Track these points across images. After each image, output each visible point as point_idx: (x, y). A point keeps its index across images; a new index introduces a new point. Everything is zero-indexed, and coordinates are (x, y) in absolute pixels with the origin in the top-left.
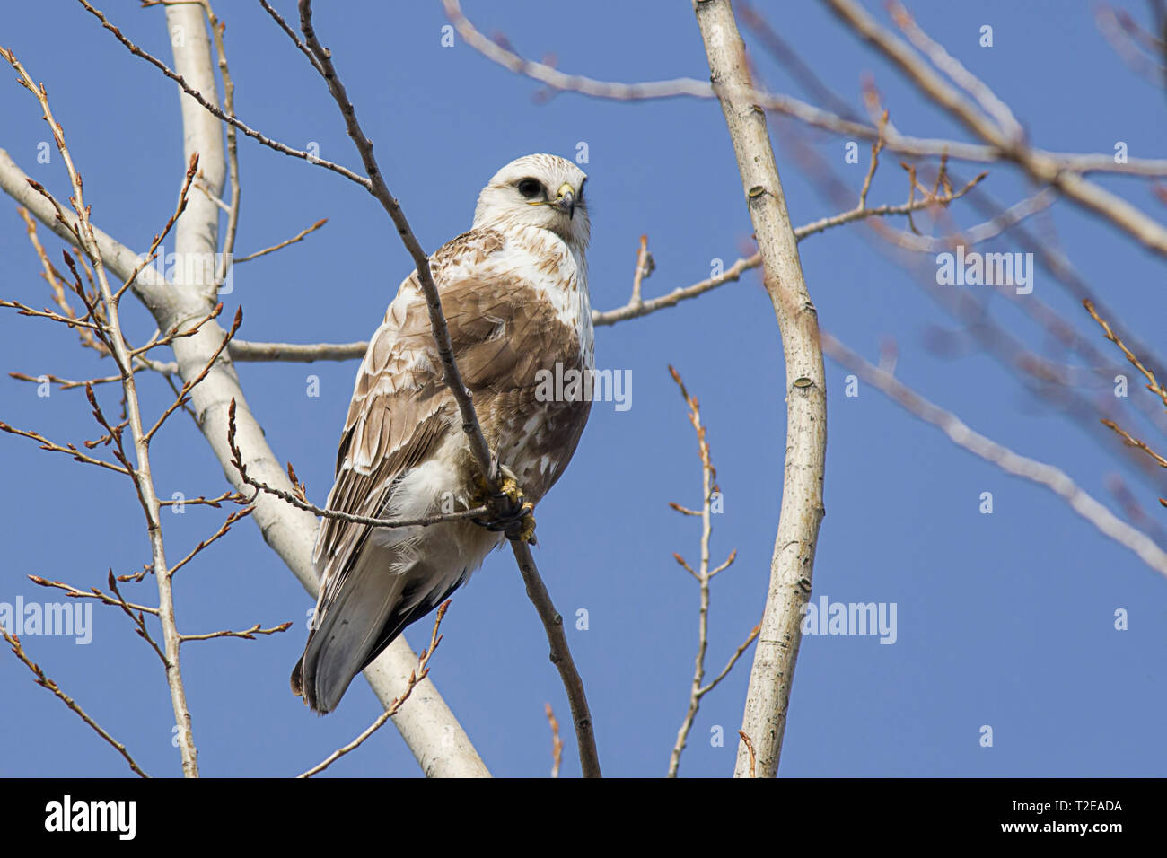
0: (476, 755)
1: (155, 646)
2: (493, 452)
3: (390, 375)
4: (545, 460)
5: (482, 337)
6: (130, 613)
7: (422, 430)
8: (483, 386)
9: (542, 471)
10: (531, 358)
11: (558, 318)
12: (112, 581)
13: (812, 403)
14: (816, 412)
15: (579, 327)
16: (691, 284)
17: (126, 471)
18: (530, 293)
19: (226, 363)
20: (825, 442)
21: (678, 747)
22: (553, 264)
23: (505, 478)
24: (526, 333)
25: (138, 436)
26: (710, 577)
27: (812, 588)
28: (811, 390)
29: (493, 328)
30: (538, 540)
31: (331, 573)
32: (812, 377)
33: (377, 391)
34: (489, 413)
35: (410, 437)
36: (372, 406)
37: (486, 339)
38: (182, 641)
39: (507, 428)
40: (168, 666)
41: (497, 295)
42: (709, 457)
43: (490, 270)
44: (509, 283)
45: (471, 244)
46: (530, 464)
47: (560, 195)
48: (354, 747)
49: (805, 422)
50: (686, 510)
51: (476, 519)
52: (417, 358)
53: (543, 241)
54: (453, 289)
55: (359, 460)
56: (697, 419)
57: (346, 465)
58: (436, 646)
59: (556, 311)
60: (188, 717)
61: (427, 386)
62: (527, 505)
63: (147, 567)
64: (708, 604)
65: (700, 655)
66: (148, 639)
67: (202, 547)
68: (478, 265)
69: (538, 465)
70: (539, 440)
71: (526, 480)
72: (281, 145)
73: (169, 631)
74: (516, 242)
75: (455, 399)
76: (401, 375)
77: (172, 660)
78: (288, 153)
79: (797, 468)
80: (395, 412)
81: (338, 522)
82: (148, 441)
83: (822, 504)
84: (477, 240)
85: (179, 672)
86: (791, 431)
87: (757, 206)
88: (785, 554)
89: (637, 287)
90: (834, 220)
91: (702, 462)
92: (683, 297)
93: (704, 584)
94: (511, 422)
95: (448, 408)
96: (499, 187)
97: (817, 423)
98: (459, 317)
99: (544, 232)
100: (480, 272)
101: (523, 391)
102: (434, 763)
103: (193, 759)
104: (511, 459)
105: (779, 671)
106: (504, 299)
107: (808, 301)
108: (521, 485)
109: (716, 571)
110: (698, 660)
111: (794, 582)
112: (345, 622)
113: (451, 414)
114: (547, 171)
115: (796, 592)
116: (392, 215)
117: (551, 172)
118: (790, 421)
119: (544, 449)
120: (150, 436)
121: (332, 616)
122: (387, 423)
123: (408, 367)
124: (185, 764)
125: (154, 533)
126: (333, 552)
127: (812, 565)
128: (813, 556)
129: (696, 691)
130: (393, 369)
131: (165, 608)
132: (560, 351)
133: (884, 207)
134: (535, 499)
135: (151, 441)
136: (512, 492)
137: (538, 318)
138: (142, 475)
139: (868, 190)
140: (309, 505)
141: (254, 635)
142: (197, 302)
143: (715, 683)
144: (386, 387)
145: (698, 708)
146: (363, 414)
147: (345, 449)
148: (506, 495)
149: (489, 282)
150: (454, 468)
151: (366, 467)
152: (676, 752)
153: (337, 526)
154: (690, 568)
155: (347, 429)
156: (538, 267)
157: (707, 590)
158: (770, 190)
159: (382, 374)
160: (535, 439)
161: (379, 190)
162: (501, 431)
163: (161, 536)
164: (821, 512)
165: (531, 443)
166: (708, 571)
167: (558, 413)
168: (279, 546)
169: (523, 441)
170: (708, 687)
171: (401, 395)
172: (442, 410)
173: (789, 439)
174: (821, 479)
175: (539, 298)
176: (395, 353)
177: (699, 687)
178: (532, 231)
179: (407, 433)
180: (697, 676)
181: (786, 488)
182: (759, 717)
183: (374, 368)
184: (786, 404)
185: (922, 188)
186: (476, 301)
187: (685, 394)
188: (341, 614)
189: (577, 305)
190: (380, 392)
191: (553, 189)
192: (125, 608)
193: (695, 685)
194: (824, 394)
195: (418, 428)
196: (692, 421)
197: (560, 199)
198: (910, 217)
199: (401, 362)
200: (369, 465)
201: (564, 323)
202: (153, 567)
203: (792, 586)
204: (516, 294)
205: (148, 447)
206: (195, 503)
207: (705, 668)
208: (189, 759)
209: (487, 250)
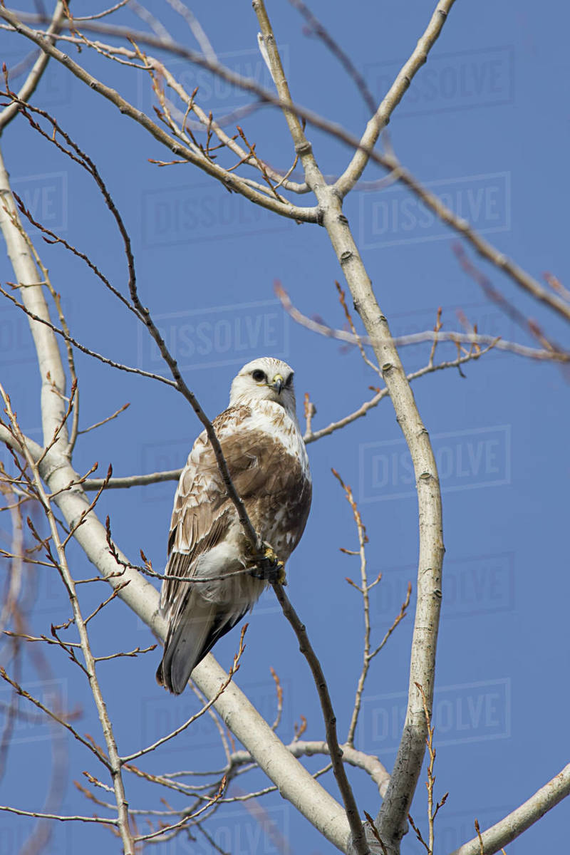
0: (253, 708)
1: (81, 666)
2: (258, 534)
3: (194, 495)
4: (289, 535)
5: (245, 467)
6: (65, 648)
7: (216, 525)
8: (248, 496)
9: (288, 542)
10: (274, 477)
11: (288, 452)
12: (53, 630)
13: (431, 487)
14: (435, 492)
15: (300, 456)
16: (339, 420)
17: (54, 565)
18: (270, 440)
19: (81, 493)
20: (441, 509)
21: (359, 690)
22: (279, 420)
23: (266, 548)
24: (270, 462)
25: (58, 545)
26: (368, 590)
27: (442, 595)
28: (430, 479)
29: (251, 461)
30: (288, 583)
31: (173, 613)
32: (430, 472)
33: (188, 505)
34: (254, 511)
35: (210, 530)
36: (186, 515)
37: (247, 468)
38: (96, 661)
39: (265, 519)
40: (90, 677)
41: (251, 443)
42: (361, 520)
43: (245, 428)
44: (257, 435)
45: (232, 415)
46: (280, 538)
47: (274, 381)
48: (202, 714)
49: (429, 499)
50: (350, 552)
51: (253, 574)
52: (208, 483)
53: (271, 407)
54: (225, 441)
55: (182, 547)
56: (351, 498)
57: (174, 550)
58: (243, 651)
59: (286, 448)
60: (104, 705)
61: (217, 499)
62: (280, 563)
63: (71, 620)
64: (368, 606)
65: (367, 635)
66: (77, 663)
67: (102, 606)
68: (238, 426)
69: (285, 539)
70: (284, 524)
71: (279, 548)
72: (123, 366)
73: (88, 656)
74: (258, 411)
75: (234, 505)
76: (200, 495)
77: (91, 673)
78: (128, 371)
79: (427, 526)
80: (199, 517)
81: (173, 581)
82: (64, 547)
83: (443, 546)
84: (236, 412)
85: (96, 680)
86: (421, 505)
87: (388, 375)
88: (425, 576)
89: (308, 425)
90: (416, 374)
91: (357, 523)
92: (335, 428)
93: (365, 594)
94: (267, 515)
95: (231, 511)
96: (242, 375)
97: (436, 499)
98: (230, 457)
99: (270, 403)
100: (240, 430)
101: (272, 497)
102: (230, 715)
103: (109, 729)
104: (269, 537)
105: (428, 645)
106: (255, 445)
107: (423, 428)
108: (276, 551)
109: (371, 586)
110: (366, 638)
111: (432, 593)
112: (184, 641)
113: (233, 514)
114: (268, 366)
115: (434, 598)
116: (190, 402)
117: (271, 367)
118: (419, 500)
119: (288, 529)
120: (65, 544)
121: (176, 638)
122: (196, 523)
123: (204, 489)
124: (106, 732)
125: (73, 600)
126: (172, 601)
127: (441, 582)
128: (441, 576)
129: (367, 657)
130: (195, 491)
131: (84, 643)
132: (291, 471)
133: (444, 363)
134: (284, 559)
135: (66, 547)
136: (271, 557)
137: (275, 453)
138: (63, 567)
139: (434, 354)
140: (155, 573)
141: (136, 654)
142: (60, 459)
143: (378, 651)
144: (193, 503)
145: (369, 666)
146: (181, 519)
147: (172, 541)
148: (268, 559)
149: (245, 436)
150: (236, 544)
151: (186, 550)
152: (358, 693)
153: (173, 585)
154: (356, 585)
155: (172, 529)
156: (272, 424)
157: (367, 598)
158: (395, 365)
159: (190, 495)
160: (282, 525)
161: (182, 388)
162: (263, 521)
163: (77, 601)
164: (443, 550)
165: (280, 526)
166: (367, 586)
167: (293, 507)
168: (125, 597)
169: (275, 526)
170: (373, 654)
171: (202, 506)
172: (227, 513)
173: (420, 509)
174: (441, 531)
175: (275, 442)
176: (196, 482)
177: (368, 654)
178: (264, 403)
179: (208, 528)
180: (366, 648)
181: (421, 539)
182: (419, 673)
183: (185, 492)
184: (416, 489)
185: (464, 350)
186: (239, 447)
187: (342, 484)
188: (182, 636)
189: (297, 443)
190: (189, 506)
191: (270, 377)
192: (62, 645)
193: (366, 653)
194: (438, 482)
195: (214, 524)
196: (348, 499)
197: (274, 383)
198: (460, 369)
199: (199, 487)
200: (188, 548)
201: (291, 454)
202: (74, 620)
203: (430, 595)
204: (262, 441)
205: (64, 550)
206: (94, 581)
207: (370, 643)
208: (107, 729)
209: (242, 418)
